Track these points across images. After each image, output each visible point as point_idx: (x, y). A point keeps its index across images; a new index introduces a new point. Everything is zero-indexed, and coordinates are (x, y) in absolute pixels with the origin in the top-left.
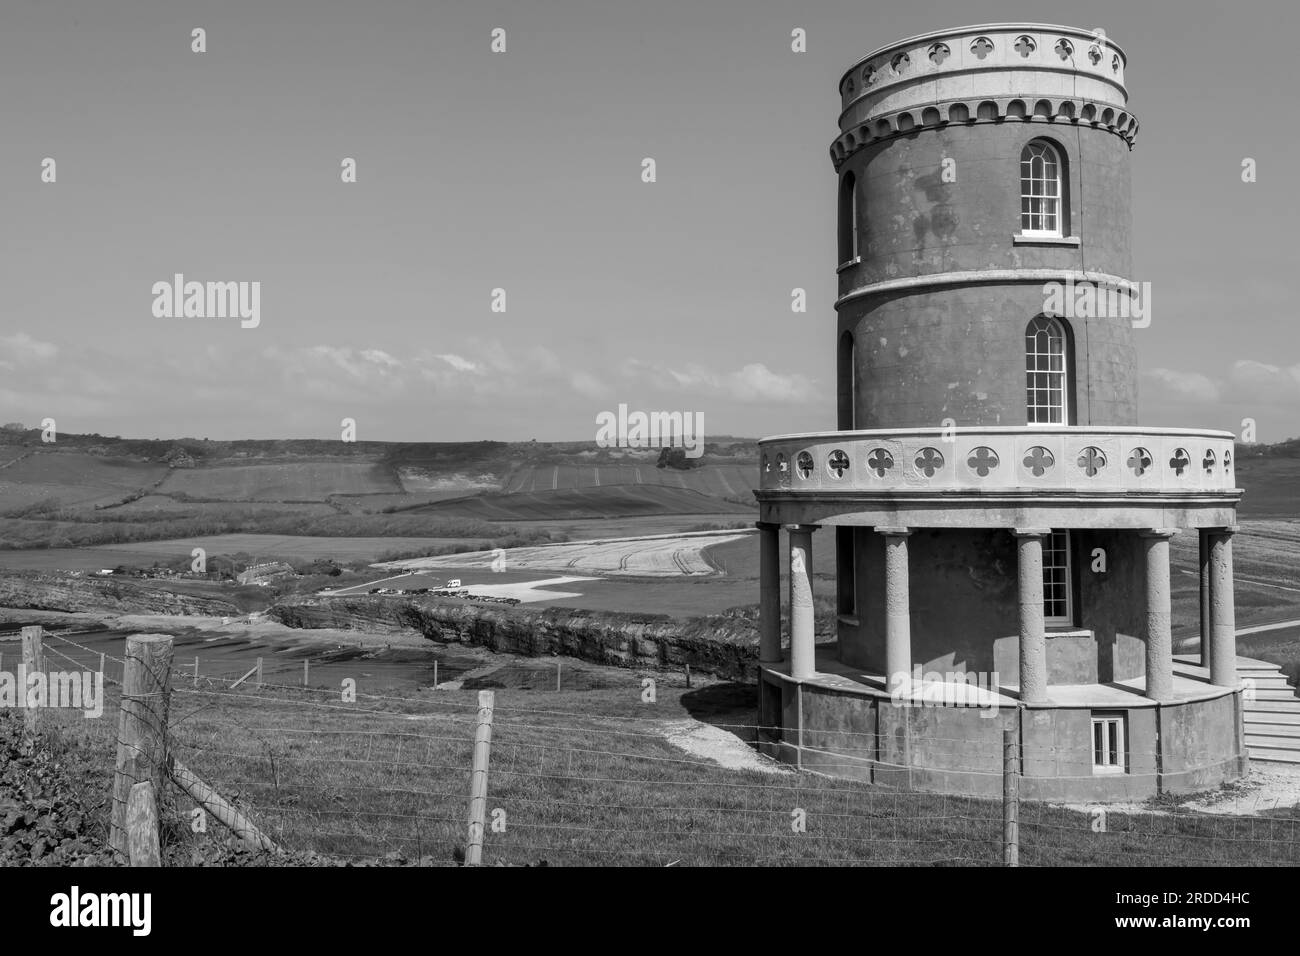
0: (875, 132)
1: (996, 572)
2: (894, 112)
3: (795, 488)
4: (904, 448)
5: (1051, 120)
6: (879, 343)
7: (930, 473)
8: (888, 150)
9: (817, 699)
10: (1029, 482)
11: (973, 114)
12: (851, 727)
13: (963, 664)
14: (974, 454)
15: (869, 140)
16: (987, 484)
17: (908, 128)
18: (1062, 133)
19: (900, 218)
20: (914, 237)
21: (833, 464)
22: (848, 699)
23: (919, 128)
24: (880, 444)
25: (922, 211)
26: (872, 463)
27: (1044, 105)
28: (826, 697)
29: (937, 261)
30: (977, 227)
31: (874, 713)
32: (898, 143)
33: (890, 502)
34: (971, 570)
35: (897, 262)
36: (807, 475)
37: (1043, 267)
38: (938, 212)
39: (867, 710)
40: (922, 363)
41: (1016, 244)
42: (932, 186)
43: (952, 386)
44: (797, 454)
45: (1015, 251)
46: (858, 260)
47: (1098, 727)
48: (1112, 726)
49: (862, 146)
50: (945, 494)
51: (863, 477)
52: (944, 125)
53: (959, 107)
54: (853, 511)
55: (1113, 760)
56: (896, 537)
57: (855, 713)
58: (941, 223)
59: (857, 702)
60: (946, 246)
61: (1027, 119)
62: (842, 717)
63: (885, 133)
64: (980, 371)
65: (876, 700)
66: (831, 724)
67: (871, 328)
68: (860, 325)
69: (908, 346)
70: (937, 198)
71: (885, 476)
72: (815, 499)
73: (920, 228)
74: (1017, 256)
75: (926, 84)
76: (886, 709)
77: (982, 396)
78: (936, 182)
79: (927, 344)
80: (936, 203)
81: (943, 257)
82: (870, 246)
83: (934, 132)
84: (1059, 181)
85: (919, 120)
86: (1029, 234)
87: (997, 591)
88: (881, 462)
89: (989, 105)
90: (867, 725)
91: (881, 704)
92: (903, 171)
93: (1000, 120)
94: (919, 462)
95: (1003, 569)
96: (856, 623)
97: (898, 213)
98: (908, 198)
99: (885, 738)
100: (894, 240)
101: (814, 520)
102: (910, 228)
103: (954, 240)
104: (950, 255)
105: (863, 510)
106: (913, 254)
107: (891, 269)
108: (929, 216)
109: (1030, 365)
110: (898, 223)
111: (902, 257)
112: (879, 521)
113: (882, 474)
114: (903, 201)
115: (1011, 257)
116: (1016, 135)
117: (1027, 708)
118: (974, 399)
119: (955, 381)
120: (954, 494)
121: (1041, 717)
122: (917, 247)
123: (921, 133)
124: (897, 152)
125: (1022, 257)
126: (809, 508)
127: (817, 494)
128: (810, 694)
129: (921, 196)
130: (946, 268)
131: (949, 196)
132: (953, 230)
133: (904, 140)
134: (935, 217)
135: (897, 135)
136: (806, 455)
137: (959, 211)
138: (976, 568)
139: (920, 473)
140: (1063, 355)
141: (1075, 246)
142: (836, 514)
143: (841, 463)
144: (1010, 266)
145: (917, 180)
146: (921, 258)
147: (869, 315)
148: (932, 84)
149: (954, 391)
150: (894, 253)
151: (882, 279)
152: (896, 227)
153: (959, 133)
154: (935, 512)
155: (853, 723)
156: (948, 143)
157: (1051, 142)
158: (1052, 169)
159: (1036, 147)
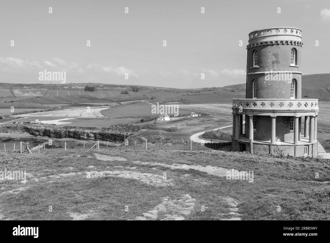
0: (264, 44)
1: (285, 123)
2: (269, 41)
3: (251, 108)
4: (277, 103)
5: (295, 45)
6: (264, 83)
7: (281, 107)
8: (267, 48)
9: (256, 145)
10: (298, 108)
11: (284, 43)
12: (264, 150)
13: (279, 138)
14: (289, 104)
15: (262, 45)
16: (291, 109)
17: (272, 44)
18: (296, 47)
19: (269, 60)
20: (272, 64)
21: (261, 105)
22: (264, 145)
23: (274, 45)
24: (272, 101)
25: (274, 59)
26: (270, 105)
27: (295, 42)
28: (258, 145)
29: (276, 69)
30: (284, 63)
31: (269, 147)
32: (269, 47)
33: (274, 111)
34: (281, 123)
35: (268, 68)
36: (255, 106)
37: (293, 71)
38: (277, 60)
39: (268, 147)
40: (273, 87)
41: (290, 67)
42: (276, 55)
43: (279, 91)
44: (252, 103)
45: (290, 68)
46: (258, 67)
48: (306, 147)
49: (260, 46)
50: (284, 110)
51: (268, 107)
52: (278, 44)
53: (282, 42)
54: (266, 113)
55: (306, 153)
56: (274, 117)
57: (265, 148)
58: (277, 62)
59: (265, 146)
60: (278, 66)
61: (292, 44)
62: (262, 148)
63: (266, 44)
64: (283, 89)
65: (269, 145)
66: (259, 149)
67: (262, 80)
68: (259, 79)
69: (270, 84)
70: (277, 57)
71: (273, 107)
72: (257, 111)
73: (273, 63)
74: (290, 69)
75: (275, 37)
76: (272, 146)
77: (284, 93)
78: (276, 54)
79: (274, 83)
80: (276, 58)
81: (278, 68)
82: (262, 65)
83: (277, 45)
84: (295, 55)
85: (274, 43)
86: (292, 65)
87: (285, 126)
88: (272, 105)
89: (287, 42)
90: (268, 149)
91: (271, 146)
92: (270, 52)
93: (288, 44)
94: (279, 105)
95: (287, 123)
96: (256, 132)
97: (269, 59)
98: (271, 57)
99: (272, 151)
100: (268, 64)
101: (256, 114)
102: (271, 62)
103: (280, 65)
104: (279, 68)
105: (268, 113)
106: (272, 67)
107: (267, 69)
108: (275, 61)
109: (291, 88)
110: (268, 61)
111: (269, 67)
112: (271, 115)
113: (272, 107)
114: (270, 57)
115: (289, 69)
116: (290, 47)
117: (296, 145)
118: (283, 93)
119: (279, 90)
120: (286, 110)
121: (298, 147)
122: (272, 66)
123: (274, 46)
124: (269, 48)
125: (291, 69)
126: (255, 112)
127: (258, 110)
128: (254, 145)
129: (274, 57)
130: (278, 70)
131: (279, 57)
132: (279, 63)
133: (270, 46)
134: (276, 61)
135: (269, 45)
136: (255, 103)
137: (281, 60)
138: (282, 122)
139: (279, 107)
140: (294, 86)
141: (297, 67)
142: (262, 113)
143: (263, 104)
144: (288, 70)
145: (273, 54)
146: (273, 68)
147: (261, 77)
148: (276, 36)
149: (279, 92)
150: (267, 66)
151: (265, 71)
152: (268, 62)
153: (281, 46)
154: (282, 113)
155: (265, 149)
156: (279, 48)
157: (295, 48)
158: (294, 53)
159: (292, 49)
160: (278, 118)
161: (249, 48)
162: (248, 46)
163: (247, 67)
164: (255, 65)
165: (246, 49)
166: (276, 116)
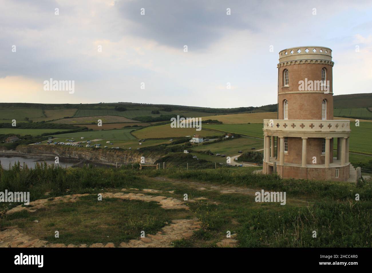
0: (294, 63)
2: (299, 60)
3: (282, 130)
4: (307, 123)
5: (325, 64)
7: (312, 128)
10: (328, 130)
11: (314, 62)
12: (294, 173)
14: (320, 125)
15: (292, 64)
16: (322, 130)
17: (302, 63)
18: (327, 67)
21: (292, 126)
24: (303, 122)
26: (301, 126)
27: (325, 62)
33: (304, 133)
36: (285, 127)
46: (289, 86)
47: (336, 170)
48: (338, 170)
50: (315, 132)
51: (299, 128)
52: (308, 64)
53: (312, 61)
54: (297, 134)
55: (337, 176)
56: (305, 139)
61: (322, 64)
63: (296, 63)
66: (290, 172)
84: (325, 75)
85: (304, 62)
87: (317, 148)
88: (303, 126)
89: (317, 61)
92: (300, 71)
93: (318, 64)
94: (310, 126)
96: (288, 154)
101: (287, 136)
105: (299, 134)
112: (302, 136)
113: (303, 128)
116: (320, 67)
120: (317, 132)
123: (304, 65)
126: (286, 134)
127: (288, 131)
135: (299, 64)
139: (310, 128)
148: (306, 55)
150: (298, 86)
151: (295, 91)
153: (311, 66)
157: (325, 68)
158: (324, 73)
159: (323, 69)
160: (309, 140)
161: (279, 66)
162: (278, 65)
163: (278, 86)
164: (286, 84)
165: (277, 68)
166: (307, 138)
